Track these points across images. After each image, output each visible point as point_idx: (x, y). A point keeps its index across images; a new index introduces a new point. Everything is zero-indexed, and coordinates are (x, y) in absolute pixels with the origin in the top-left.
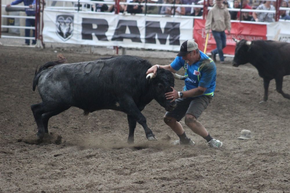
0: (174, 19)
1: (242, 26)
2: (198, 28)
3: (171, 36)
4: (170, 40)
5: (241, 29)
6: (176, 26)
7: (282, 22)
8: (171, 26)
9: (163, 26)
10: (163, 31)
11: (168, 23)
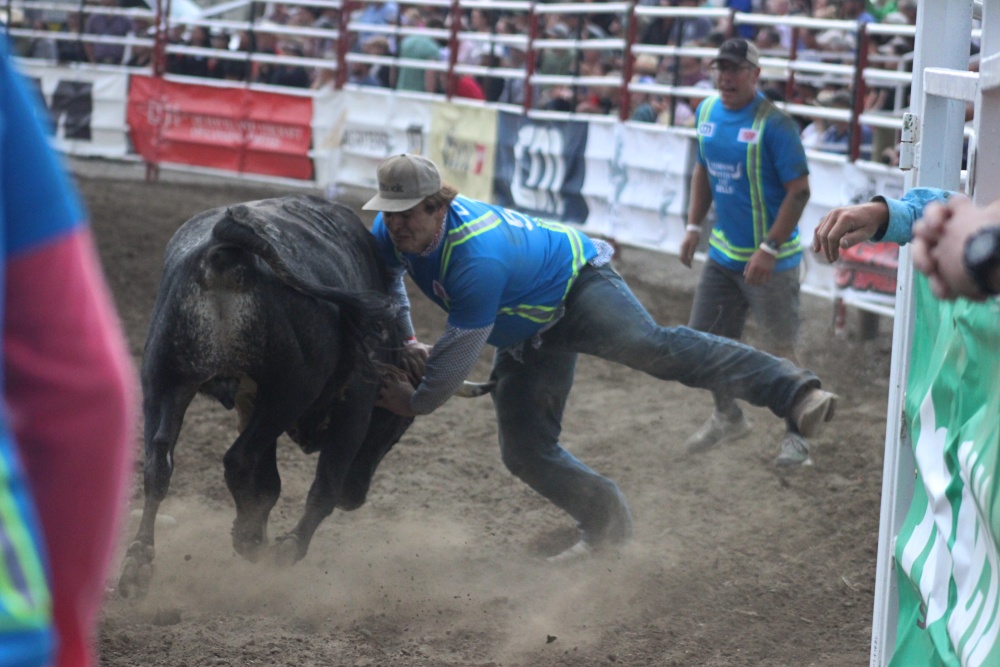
0: (78, 72)
1: (249, 97)
2: (138, 97)
3: (70, 114)
4: (67, 126)
5: (250, 104)
6: (84, 91)
7: (354, 93)
8: (70, 92)
9: (49, 88)
10: (49, 101)
11: (63, 84)
